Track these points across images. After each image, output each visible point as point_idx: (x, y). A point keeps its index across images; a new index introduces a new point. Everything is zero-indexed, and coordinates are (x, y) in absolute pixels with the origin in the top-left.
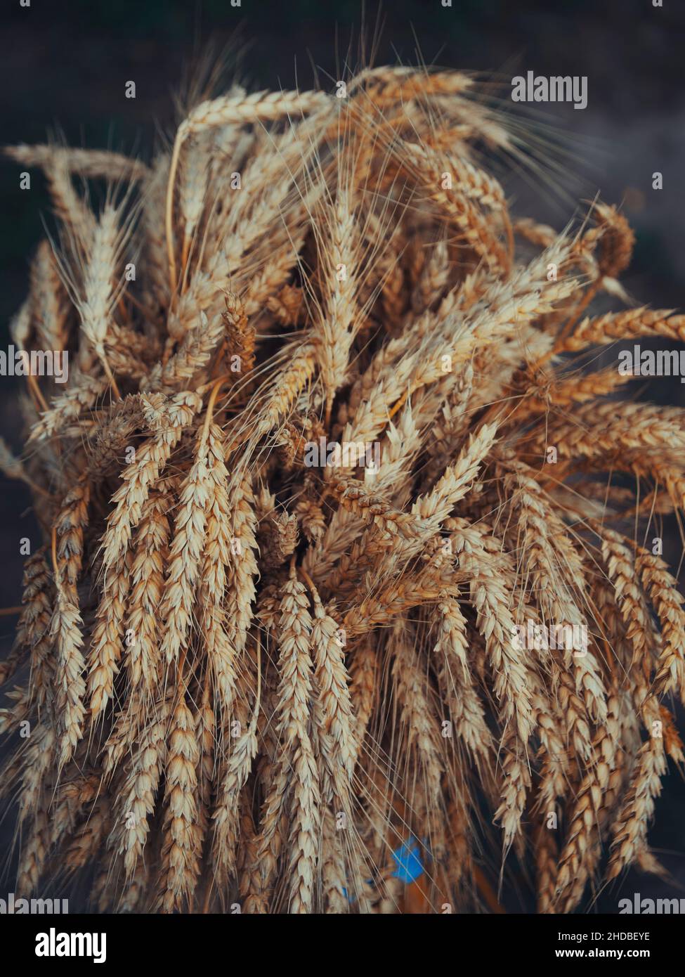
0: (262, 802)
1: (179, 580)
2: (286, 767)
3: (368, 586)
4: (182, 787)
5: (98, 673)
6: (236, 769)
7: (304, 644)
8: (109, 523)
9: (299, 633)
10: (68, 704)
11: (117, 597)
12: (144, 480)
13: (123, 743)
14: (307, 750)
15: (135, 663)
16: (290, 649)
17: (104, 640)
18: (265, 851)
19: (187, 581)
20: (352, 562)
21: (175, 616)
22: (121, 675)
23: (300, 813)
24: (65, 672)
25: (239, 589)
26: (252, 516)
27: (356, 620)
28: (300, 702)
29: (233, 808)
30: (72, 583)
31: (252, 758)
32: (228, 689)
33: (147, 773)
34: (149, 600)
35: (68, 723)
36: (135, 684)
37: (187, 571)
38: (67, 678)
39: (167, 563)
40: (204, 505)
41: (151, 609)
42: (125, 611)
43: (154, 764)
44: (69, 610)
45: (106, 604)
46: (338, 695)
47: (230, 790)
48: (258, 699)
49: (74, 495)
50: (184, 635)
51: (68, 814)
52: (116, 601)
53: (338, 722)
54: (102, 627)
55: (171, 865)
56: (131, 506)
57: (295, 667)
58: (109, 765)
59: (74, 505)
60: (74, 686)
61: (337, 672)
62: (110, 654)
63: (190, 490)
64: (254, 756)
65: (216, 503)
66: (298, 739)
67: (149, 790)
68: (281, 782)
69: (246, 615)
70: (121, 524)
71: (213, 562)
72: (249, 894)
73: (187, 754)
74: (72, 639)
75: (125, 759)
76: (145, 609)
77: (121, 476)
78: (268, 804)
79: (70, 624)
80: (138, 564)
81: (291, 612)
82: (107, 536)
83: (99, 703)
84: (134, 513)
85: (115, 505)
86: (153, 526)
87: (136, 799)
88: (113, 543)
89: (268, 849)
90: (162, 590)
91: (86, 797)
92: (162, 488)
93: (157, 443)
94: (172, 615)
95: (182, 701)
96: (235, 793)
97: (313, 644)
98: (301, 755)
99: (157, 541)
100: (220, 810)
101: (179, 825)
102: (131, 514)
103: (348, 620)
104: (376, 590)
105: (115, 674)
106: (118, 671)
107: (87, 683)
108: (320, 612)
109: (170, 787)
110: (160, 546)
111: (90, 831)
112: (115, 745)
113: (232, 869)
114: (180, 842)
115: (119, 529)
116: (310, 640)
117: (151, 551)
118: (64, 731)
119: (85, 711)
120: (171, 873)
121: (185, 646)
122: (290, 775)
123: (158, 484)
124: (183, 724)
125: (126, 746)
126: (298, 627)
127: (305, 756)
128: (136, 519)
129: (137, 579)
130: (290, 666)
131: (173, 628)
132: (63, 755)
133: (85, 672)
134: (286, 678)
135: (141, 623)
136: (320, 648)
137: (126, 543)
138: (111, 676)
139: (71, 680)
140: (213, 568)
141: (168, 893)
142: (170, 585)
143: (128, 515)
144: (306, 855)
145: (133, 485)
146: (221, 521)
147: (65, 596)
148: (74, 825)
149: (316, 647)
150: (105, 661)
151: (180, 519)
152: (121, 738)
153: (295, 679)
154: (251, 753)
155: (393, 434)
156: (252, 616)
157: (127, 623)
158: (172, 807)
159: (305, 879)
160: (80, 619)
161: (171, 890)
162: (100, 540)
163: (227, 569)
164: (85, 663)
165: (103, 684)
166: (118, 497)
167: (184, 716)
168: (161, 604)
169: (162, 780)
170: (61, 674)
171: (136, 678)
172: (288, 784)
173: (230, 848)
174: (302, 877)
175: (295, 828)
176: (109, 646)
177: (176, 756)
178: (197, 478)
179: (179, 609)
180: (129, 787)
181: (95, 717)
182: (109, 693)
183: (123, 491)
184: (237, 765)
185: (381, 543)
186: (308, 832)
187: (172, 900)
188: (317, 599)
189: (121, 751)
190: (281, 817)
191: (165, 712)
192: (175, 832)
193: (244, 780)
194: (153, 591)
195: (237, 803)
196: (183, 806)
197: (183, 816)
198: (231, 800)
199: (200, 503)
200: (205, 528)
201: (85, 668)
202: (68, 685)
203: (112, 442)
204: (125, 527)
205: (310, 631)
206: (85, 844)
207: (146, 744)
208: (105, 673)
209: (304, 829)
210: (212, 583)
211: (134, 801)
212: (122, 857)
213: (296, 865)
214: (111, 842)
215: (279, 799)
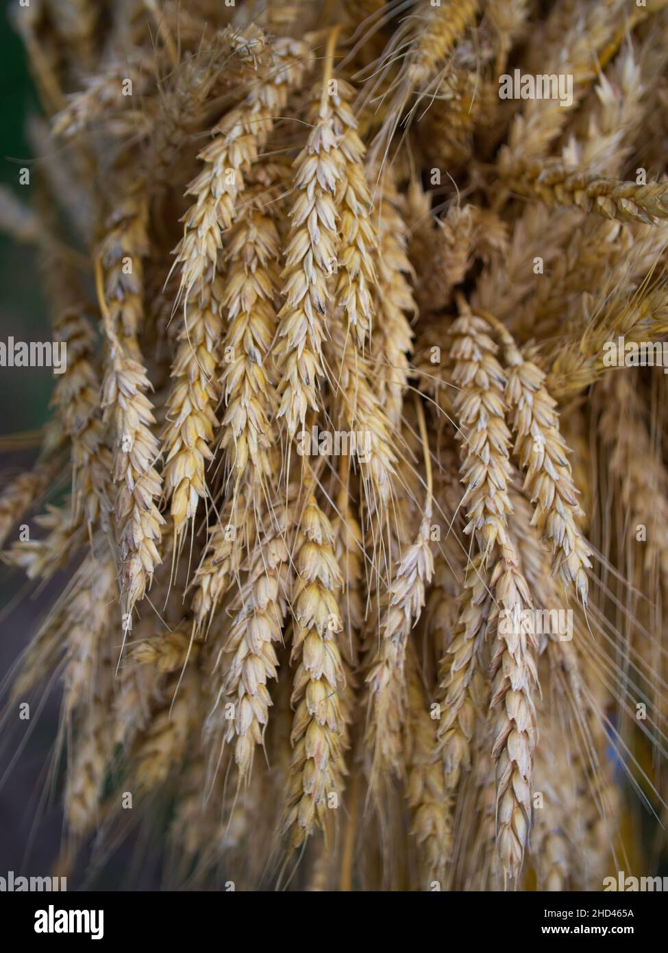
0: (442, 654)
1: (301, 306)
2: (478, 595)
3: (586, 313)
4: (320, 632)
5: (181, 459)
6: (402, 600)
7: (495, 404)
8: (187, 225)
9: (487, 387)
10: (136, 509)
11: (204, 344)
12: (237, 159)
13: (223, 571)
14: (512, 564)
15: (238, 438)
16: (475, 411)
17: (186, 410)
18: (449, 730)
19: (313, 307)
20: (554, 286)
21: (297, 362)
22: (216, 462)
23: (506, 663)
24: (129, 461)
25: (387, 331)
26: (399, 223)
27: (574, 363)
28: (499, 489)
29: (397, 664)
30: (129, 336)
31: (425, 582)
32: (384, 475)
33: (263, 615)
34: (255, 343)
35: (138, 537)
36: (240, 472)
37: (314, 291)
38: (133, 469)
39: (278, 284)
40: (334, 188)
41: (258, 356)
42: (217, 365)
43: (274, 599)
44: (130, 369)
45: (187, 356)
46: (555, 475)
47: (393, 635)
48: (429, 488)
49: (124, 208)
50: (312, 390)
51: (138, 698)
52: (202, 350)
53: (558, 517)
54: (181, 391)
55: (309, 756)
56: (219, 197)
57: (484, 439)
58: (204, 606)
59: (125, 223)
60: (143, 482)
61: (551, 442)
62: (197, 428)
63: (311, 165)
64: (429, 579)
65: (351, 190)
66: (498, 547)
67: (269, 641)
68: (471, 618)
69: (400, 371)
70: (206, 226)
71: (351, 277)
72: (421, 804)
73: (325, 580)
74: (137, 412)
75: (228, 596)
76: (248, 356)
77: (201, 156)
78: (453, 655)
79: (132, 388)
80: (234, 288)
81: (470, 360)
82: (184, 246)
83: (185, 507)
84: (224, 210)
85: (194, 199)
86: (254, 233)
87: (250, 655)
88: (194, 255)
89: (456, 727)
90: (275, 326)
91: (168, 664)
92: (262, 177)
93: (251, 108)
94: (292, 361)
95: (312, 502)
96: (401, 641)
97: (509, 402)
98: (503, 572)
99: (262, 252)
100: (377, 670)
101: (317, 692)
102: (219, 211)
103: (561, 366)
104: (600, 319)
105: (206, 461)
106: (212, 457)
107: (164, 478)
108: (515, 357)
109: (300, 635)
110: (267, 260)
111: (171, 726)
112: (212, 575)
113: (396, 763)
114: (321, 719)
115: (203, 232)
116: (504, 395)
117: (253, 267)
118: (133, 551)
119: (162, 520)
120: (308, 767)
121: (316, 408)
122: (486, 606)
123: (255, 174)
124: (317, 535)
125: (228, 576)
126: (484, 379)
127: (509, 574)
128: (227, 218)
129: (233, 311)
130: (477, 436)
131: (295, 380)
132: (133, 587)
133: (159, 462)
134: (473, 454)
135: (244, 377)
136: (521, 407)
137: (214, 256)
138: (201, 465)
139: (139, 471)
140: (352, 287)
141: (304, 801)
142: (288, 315)
143: (214, 212)
144: (520, 727)
145: (219, 169)
146: (360, 216)
147: (121, 350)
148: (147, 715)
149: (516, 406)
150: (191, 439)
151: (298, 211)
152: (219, 564)
153: (487, 456)
154: (425, 575)
155: (605, 92)
156: (408, 373)
157: (223, 379)
158: (307, 664)
159: (519, 764)
160: (147, 382)
161: (310, 795)
162: (174, 252)
163: (372, 291)
164: (159, 447)
165: (189, 475)
166: (198, 187)
167: (316, 522)
168: (274, 347)
169: (288, 623)
170: (124, 465)
171: (240, 463)
172: (484, 621)
173: (392, 732)
174: (515, 763)
175: (500, 686)
176: (195, 418)
177: (309, 584)
178: (321, 148)
179: (304, 351)
180: (237, 638)
181: (180, 527)
182: (200, 489)
183: (205, 178)
184: (403, 594)
185: (602, 249)
186: (521, 692)
187: (310, 811)
188: (508, 339)
189: (222, 584)
190: (473, 675)
191: (285, 522)
192: (312, 702)
193: (413, 618)
194: (260, 328)
195: (403, 656)
196: (323, 661)
197: (323, 678)
198: (394, 651)
199: (327, 185)
200: (337, 223)
201: (159, 456)
202: (135, 481)
203: (182, 110)
204: (211, 230)
205: (504, 384)
206: (165, 745)
207: (259, 570)
208: (191, 460)
209: (515, 687)
210: (352, 308)
211: (245, 659)
212: (231, 746)
213: (505, 744)
214: (210, 731)
215: (470, 646)
